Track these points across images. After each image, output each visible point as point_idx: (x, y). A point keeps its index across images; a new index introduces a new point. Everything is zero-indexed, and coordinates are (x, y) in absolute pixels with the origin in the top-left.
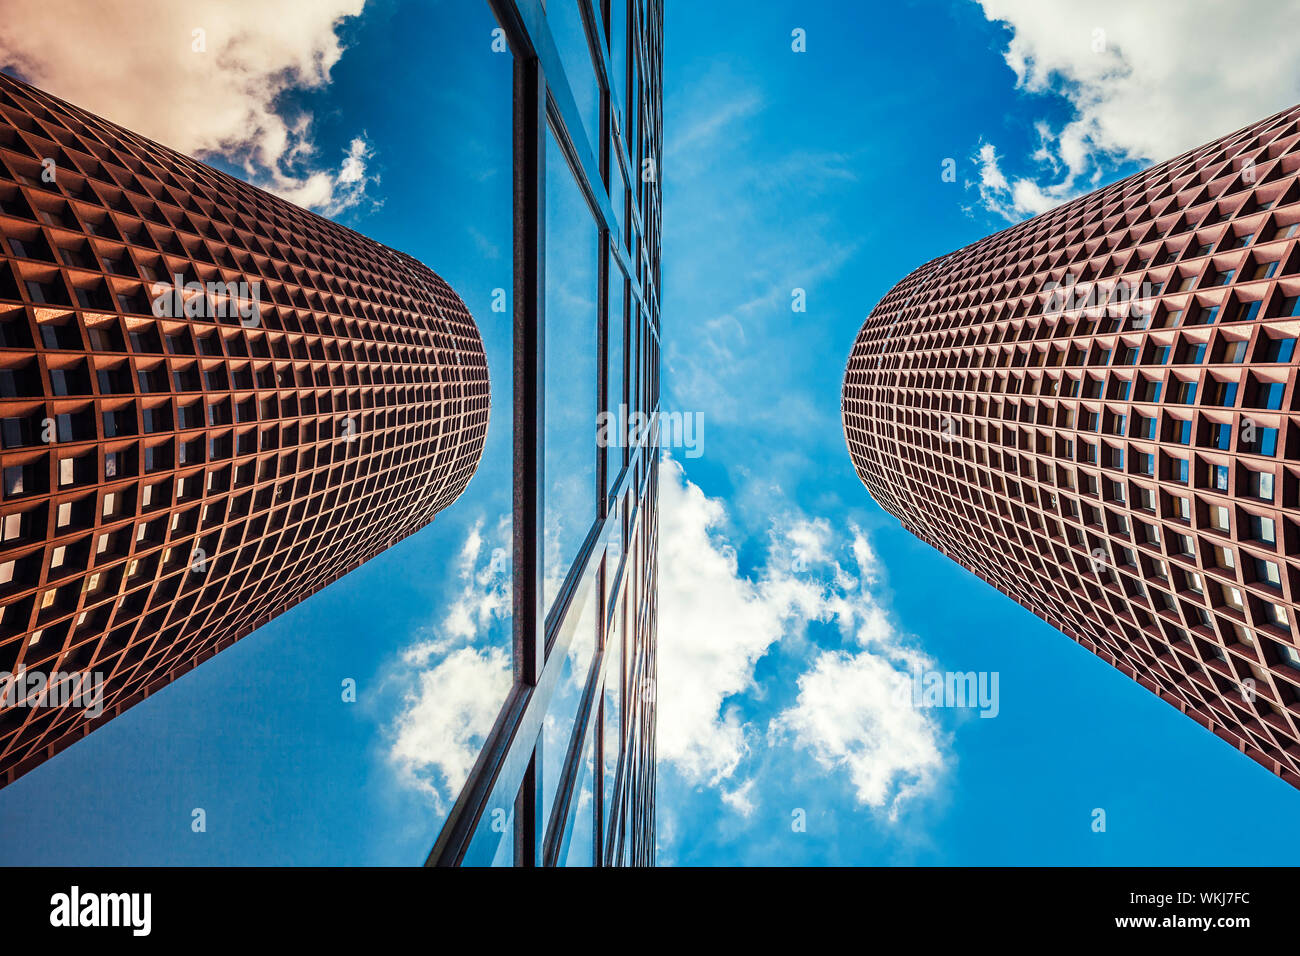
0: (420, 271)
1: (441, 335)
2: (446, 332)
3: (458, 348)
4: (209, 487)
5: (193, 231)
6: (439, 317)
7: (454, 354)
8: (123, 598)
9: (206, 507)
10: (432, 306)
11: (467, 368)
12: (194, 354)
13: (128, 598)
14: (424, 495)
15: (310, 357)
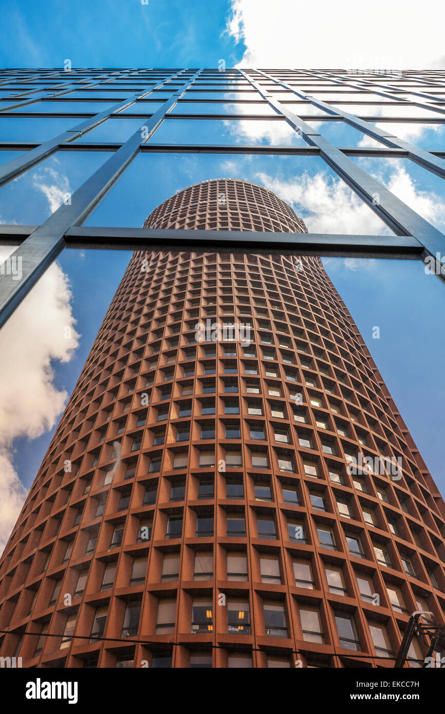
0: (151, 221)
1: (189, 210)
2: (187, 208)
3: (197, 202)
4: (270, 343)
5: (123, 371)
6: (178, 211)
7: (200, 204)
8: (326, 390)
9: (281, 345)
10: (172, 214)
11: (209, 197)
12: (195, 362)
13: (326, 388)
14: (285, 224)
15: (199, 289)
